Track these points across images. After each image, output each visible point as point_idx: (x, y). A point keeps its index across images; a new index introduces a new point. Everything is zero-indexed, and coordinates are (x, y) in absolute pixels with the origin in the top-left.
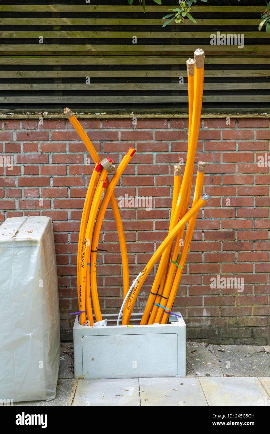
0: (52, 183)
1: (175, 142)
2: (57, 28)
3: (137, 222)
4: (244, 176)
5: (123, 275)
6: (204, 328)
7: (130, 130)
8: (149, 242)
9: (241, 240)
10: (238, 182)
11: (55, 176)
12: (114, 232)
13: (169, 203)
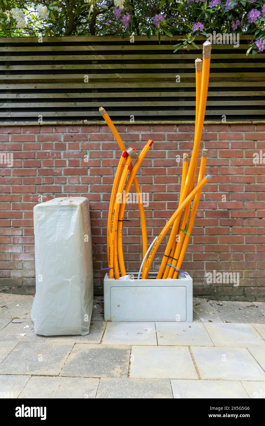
0: (89, 172)
1: (182, 142)
2: (95, 62)
3: (153, 203)
4: (236, 168)
5: (142, 244)
6: (205, 287)
7: (148, 133)
8: (162, 219)
9: (234, 218)
10: (231, 173)
11: (91, 168)
12: (135, 210)
13: (178, 189)
